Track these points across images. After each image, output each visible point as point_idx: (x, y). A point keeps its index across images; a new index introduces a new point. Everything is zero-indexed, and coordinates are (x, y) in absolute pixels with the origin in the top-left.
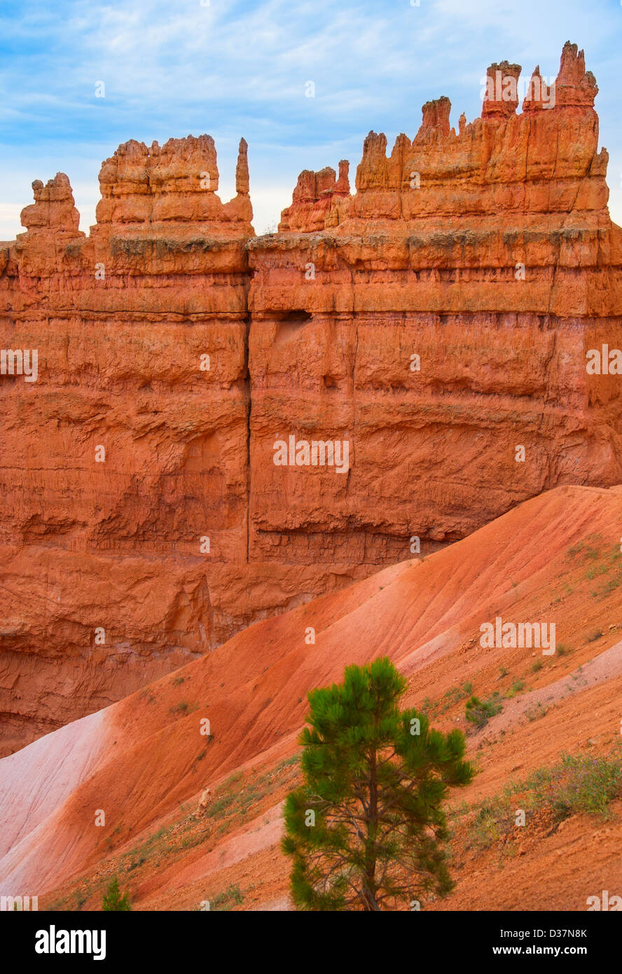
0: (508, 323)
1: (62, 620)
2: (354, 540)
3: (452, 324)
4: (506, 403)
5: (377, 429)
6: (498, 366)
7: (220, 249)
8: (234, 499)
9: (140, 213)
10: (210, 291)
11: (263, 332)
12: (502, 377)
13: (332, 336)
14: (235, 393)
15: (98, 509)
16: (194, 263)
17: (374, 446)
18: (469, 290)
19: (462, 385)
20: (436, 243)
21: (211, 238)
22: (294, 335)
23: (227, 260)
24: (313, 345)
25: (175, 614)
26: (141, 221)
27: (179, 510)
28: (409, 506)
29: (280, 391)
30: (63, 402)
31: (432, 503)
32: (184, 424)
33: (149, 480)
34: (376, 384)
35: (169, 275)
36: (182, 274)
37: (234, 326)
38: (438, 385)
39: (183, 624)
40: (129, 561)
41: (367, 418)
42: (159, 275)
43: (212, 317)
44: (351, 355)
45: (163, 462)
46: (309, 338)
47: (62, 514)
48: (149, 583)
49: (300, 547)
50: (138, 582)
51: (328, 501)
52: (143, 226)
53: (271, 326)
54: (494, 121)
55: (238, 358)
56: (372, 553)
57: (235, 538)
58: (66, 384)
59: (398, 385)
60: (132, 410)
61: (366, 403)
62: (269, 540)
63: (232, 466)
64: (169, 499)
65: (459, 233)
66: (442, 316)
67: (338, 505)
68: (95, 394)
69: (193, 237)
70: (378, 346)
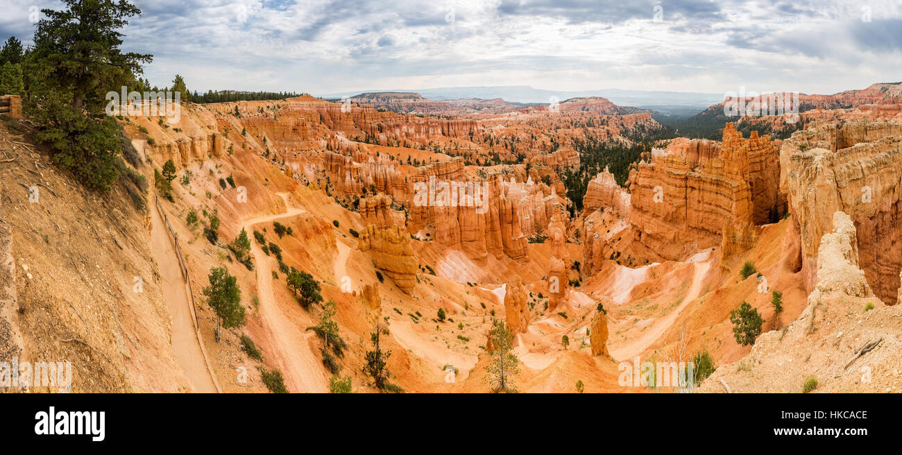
0: (726, 198)
1: (657, 234)
2: (703, 232)
3: (719, 195)
4: (726, 212)
5: (706, 212)
6: (724, 205)
7: (682, 175)
8: (684, 219)
9: (671, 166)
10: (680, 182)
11: (689, 190)
12: (725, 207)
13: (700, 193)
14: (684, 200)
15: (664, 215)
16: (679, 177)
17: (706, 215)
18: (721, 190)
19: (720, 207)
20: (715, 180)
21: (681, 173)
22: (694, 192)
23: (683, 177)
24: (696, 195)
25: (674, 239)
26: (671, 168)
27: (676, 219)
29: (691, 202)
31: (716, 227)
32: (677, 205)
33: (672, 212)
34: (707, 204)
36: (676, 178)
37: (684, 188)
38: (717, 206)
39: (676, 240)
40: (668, 226)
41: (705, 209)
42: (673, 178)
43: (680, 187)
44: (703, 197)
46: (696, 192)
47: (658, 214)
49: (695, 231)
50: (669, 230)
51: (699, 224)
55: (685, 194)
56: (707, 235)
57: (684, 226)
59: (710, 204)
60: (668, 199)
61: (705, 207)
62: (690, 228)
63: (684, 213)
64: (674, 217)
66: (717, 193)
69: (678, 173)
70: (707, 197)
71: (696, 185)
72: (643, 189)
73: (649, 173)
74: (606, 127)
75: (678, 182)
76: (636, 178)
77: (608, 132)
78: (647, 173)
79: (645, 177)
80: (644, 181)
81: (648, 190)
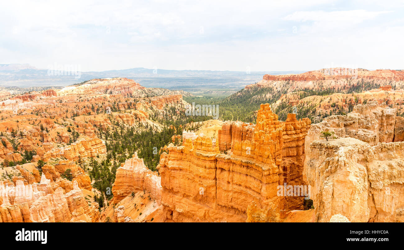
0: (256, 180)
1: (188, 212)
2: (233, 210)
3: (248, 177)
4: (255, 194)
5: (236, 192)
6: (254, 187)
7: (211, 157)
8: (214, 198)
9: (200, 149)
10: (210, 163)
11: (219, 171)
12: (255, 189)
13: (229, 175)
14: (214, 181)
15: (194, 195)
16: (207, 159)
17: (236, 195)
18: (251, 172)
19: (250, 188)
20: (245, 162)
21: (211, 155)
22: (223, 173)
23: (213, 159)
24: (226, 176)
26: (200, 150)
27: (206, 198)
28: (242, 206)
29: (221, 182)
30: (189, 176)
32: (206, 185)
34: (236, 184)
35: (203, 160)
36: (205, 160)
37: (214, 170)
38: (246, 187)
40: (198, 205)
41: (234, 190)
43: (210, 168)
44: (232, 178)
46: (225, 174)
47: (188, 194)
48: (201, 209)
49: (224, 209)
50: (199, 209)
51: (228, 203)
55: (214, 175)
57: (214, 205)
58: (190, 173)
59: (240, 185)
60: (198, 180)
61: (234, 187)
62: (219, 207)
63: (213, 193)
65: (250, 162)
66: (247, 175)
67: (230, 204)
68: (193, 176)
69: (207, 155)
70: (237, 178)
71: (226, 167)
72: (173, 171)
73: (179, 156)
74: (133, 111)
75: (208, 164)
76: (165, 161)
77: (136, 116)
78: (176, 156)
79: (174, 159)
80: (174, 163)
81: (178, 172)
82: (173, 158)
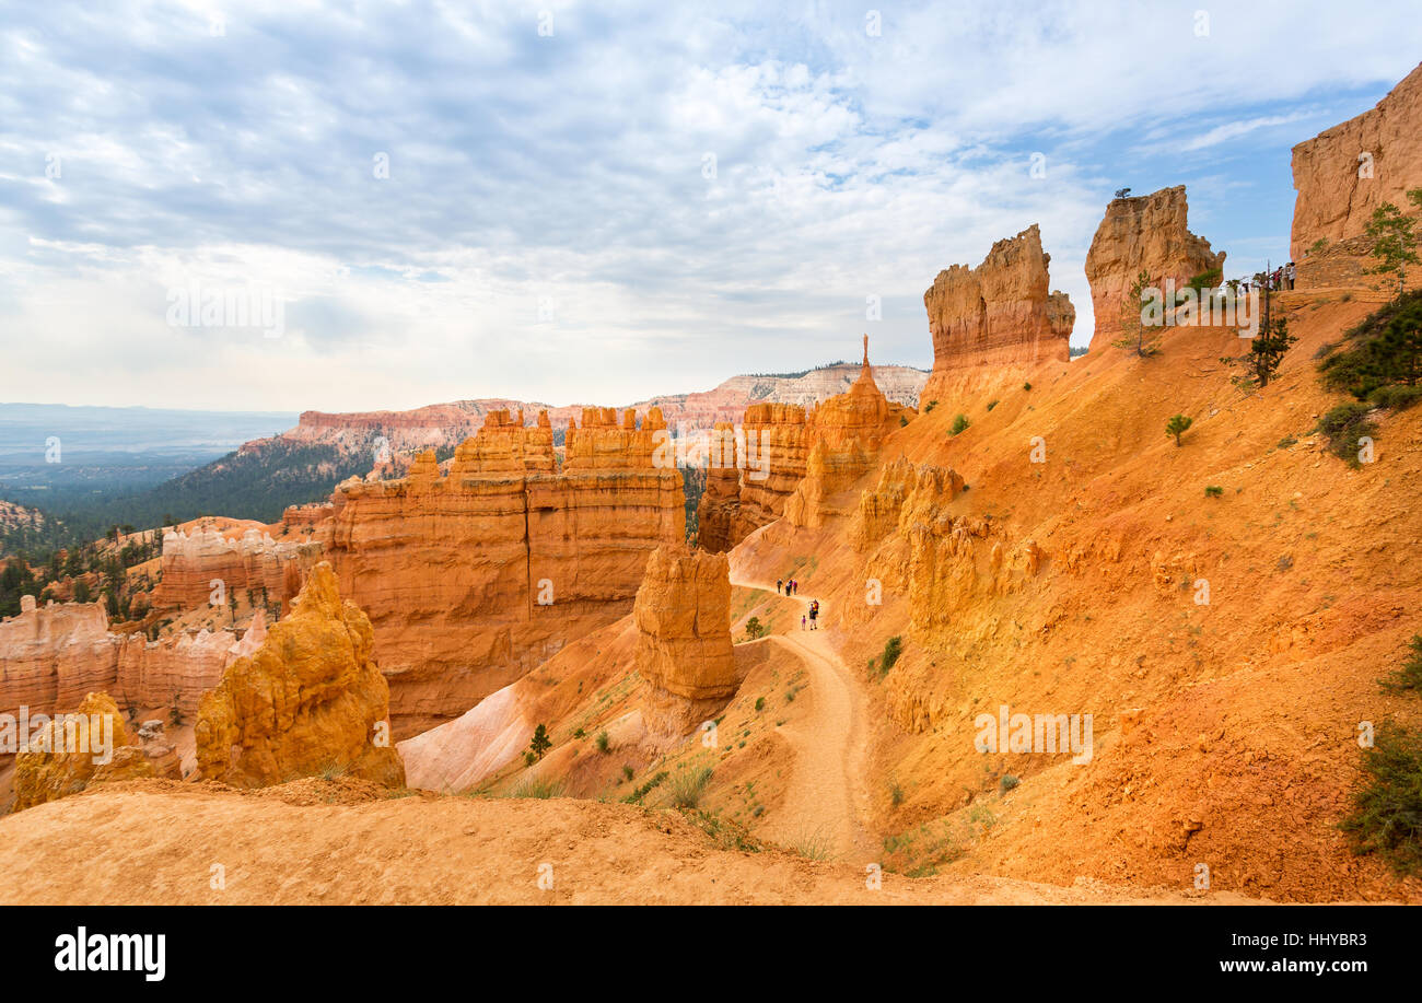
0: (642, 510)
1: (430, 661)
2: (579, 605)
3: (619, 510)
4: (643, 541)
5: (588, 555)
6: (638, 527)
7: (516, 482)
8: (522, 592)
10: (510, 501)
11: (534, 517)
12: (641, 531)
13: (567, 518)
14: (523, 545)
15: (452, 604)
16: (504, 489)
17: (587, 564)
18: (625, 497)
19: (624, 535)
20: (610, 478)
21: (512, 479)
22: (549, 518)
23: (518, 487)
24: (558, 522)
25: (492, 651)
26: (476, 471)
27: (494, 600)
28: (603, 586)
29: (544, 542)
30: (432, 554)
31: (613, 585)
32: (500, 561)
33: (480, 588)
34: (587, 537)
35: (490, 495)
36: (497, 494)
37: (521, 515)
38: (613, 536)
39: (496, 654)
40: (467, 628)
41: (584, 551)
42: (485, 495)
43: (513, 512)
44: (576, 525)
45: (487, 579)
46: (558, 517)
47: (431, 609)
48: (478, 637)
49: (554, 611)
50: (473, 637)
51: (568, 588)
52: (477, 474)
53: (538, 514)
54: (630, 432)
55: (523, 529)
56: (587, 609)
57: (523, 611)
58: (433, 546)
59: (596, 537)
60: (471, 556)
61: (583, 545)
62: (540, 609)
63: (522, 577)
64: (490, 595)
65: (618, 475)
66: (614, 507)
67: (572, 590)
68: (451, 550)
69: (503, 478)
70: (587, 521)
71: (556, 500)
72: (370, 555)
73: (392, 507)
75: (505, 503)
78: (379, 509)
79: (373, 520)
80: (374, 530)
81: (390, 552)
82: (368, 517)
